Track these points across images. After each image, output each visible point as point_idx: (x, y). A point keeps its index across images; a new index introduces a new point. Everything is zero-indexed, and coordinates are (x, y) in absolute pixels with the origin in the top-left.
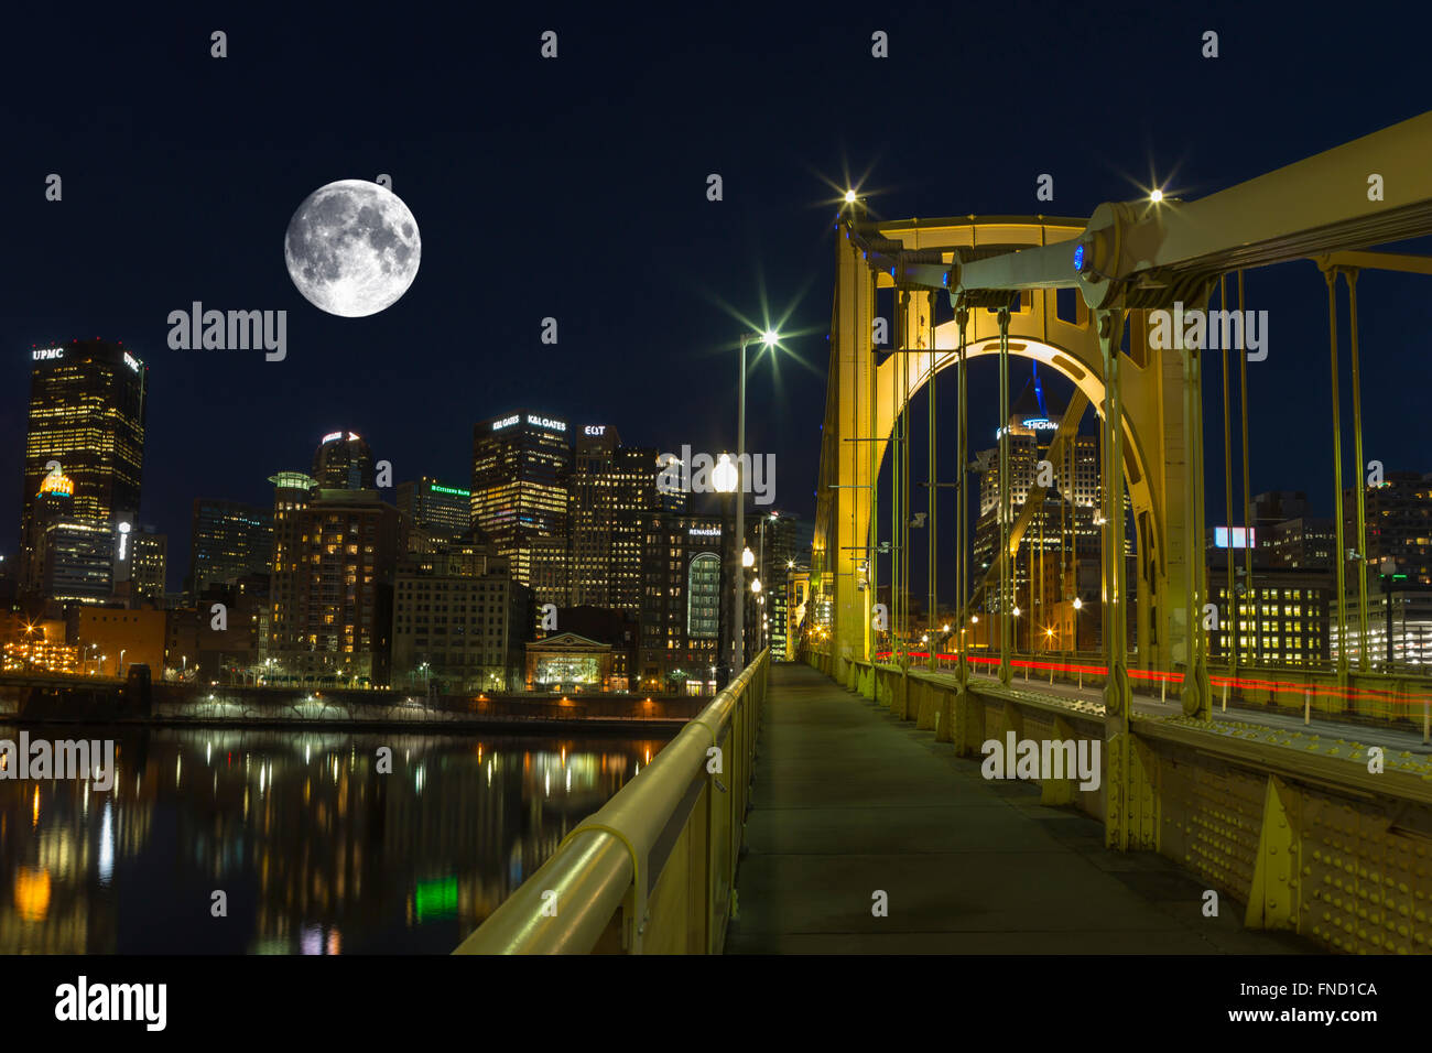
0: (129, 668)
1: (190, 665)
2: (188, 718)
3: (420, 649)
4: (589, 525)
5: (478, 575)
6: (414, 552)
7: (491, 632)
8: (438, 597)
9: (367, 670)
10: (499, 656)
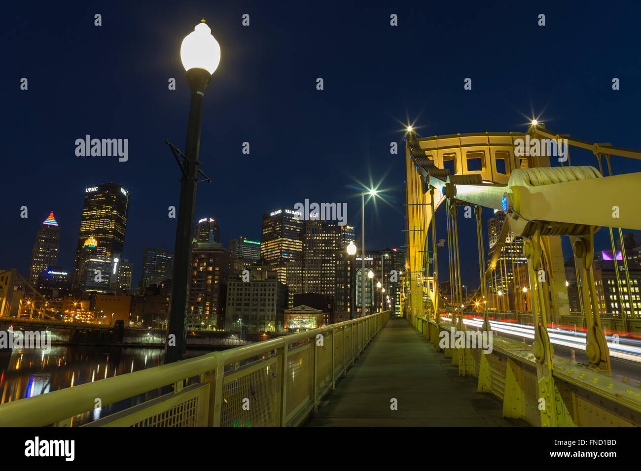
0: (115, 321)
1: (140, 320)
2: (138, 343)
3: (238, 313)
4: (312, 256)
5: (263, 279)
6: (236, 270)
7: (269, 305)
8: (246, 289)
9: (214, 322)
10: (272, 316)
